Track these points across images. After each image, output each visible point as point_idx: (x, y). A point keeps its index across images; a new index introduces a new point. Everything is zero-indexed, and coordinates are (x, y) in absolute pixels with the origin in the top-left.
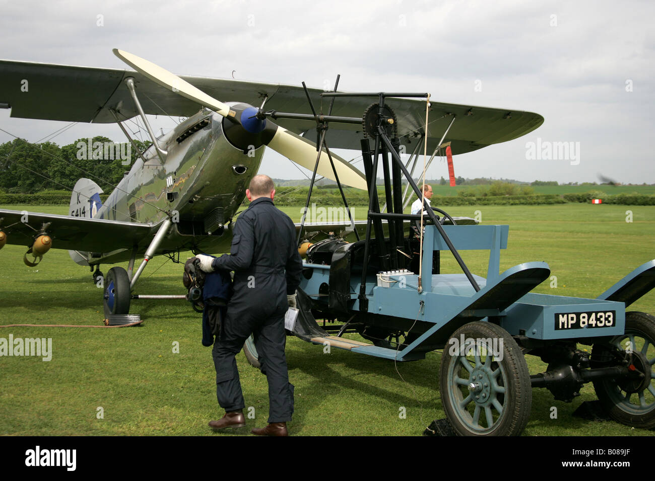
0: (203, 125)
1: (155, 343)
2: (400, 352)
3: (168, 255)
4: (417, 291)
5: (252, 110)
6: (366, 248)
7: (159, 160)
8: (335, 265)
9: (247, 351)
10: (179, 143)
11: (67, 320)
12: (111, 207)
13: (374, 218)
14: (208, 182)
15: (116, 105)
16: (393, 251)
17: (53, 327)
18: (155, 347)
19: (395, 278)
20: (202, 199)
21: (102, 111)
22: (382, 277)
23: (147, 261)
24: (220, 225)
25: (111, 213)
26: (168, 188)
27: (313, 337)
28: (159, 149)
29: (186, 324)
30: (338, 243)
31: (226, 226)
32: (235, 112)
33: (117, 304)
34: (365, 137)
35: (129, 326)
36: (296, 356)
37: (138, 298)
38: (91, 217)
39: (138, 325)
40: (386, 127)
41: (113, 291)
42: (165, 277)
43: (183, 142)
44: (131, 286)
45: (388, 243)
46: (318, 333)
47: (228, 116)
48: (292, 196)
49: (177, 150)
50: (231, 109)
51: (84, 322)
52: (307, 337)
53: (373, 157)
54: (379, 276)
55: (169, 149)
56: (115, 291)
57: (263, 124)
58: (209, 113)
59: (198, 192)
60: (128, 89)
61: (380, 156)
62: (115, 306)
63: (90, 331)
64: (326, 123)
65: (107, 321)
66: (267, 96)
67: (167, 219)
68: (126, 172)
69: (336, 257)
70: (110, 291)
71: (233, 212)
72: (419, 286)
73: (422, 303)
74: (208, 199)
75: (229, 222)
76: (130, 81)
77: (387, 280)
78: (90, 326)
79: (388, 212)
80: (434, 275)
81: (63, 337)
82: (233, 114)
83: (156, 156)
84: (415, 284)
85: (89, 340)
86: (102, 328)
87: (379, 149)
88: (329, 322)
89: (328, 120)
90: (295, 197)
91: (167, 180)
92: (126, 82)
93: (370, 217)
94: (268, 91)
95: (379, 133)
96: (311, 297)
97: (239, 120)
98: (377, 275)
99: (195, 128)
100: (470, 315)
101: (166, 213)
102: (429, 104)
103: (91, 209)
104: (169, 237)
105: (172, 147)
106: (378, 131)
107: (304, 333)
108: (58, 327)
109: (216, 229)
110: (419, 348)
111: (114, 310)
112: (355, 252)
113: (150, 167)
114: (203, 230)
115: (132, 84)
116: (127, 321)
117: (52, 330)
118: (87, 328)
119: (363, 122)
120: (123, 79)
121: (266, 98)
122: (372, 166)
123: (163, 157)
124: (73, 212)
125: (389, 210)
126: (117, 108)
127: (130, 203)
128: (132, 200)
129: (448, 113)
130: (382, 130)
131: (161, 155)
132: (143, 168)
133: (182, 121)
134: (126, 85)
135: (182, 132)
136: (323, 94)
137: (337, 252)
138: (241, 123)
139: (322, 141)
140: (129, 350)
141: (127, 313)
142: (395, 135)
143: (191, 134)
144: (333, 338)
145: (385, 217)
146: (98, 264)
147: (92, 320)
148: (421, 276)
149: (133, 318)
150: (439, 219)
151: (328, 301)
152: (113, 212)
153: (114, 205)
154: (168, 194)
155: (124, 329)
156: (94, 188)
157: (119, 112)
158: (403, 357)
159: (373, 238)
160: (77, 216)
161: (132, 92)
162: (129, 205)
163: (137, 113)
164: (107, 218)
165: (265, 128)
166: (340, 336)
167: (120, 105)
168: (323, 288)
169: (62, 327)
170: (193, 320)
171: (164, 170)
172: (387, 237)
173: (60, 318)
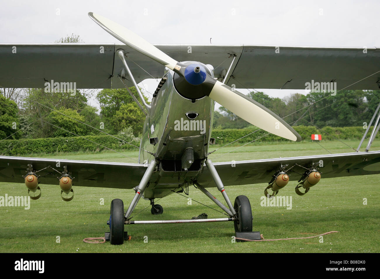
0: (163, 81)
14: (171, 128)
20: (171, 141)
23: (140, 194)
24: (190, 162)
26: (152, 134)
37: (134, 223)
47: (174, 69)
50: (178, 64)
58: (168, 71)
60: (119, 59)
66: (236, 56)
67: (153, 159)
74: (176, 141)
76: (121, 53)
82: (178, 68)
91: (151, 128)
92: (118, 53)
94: (236, 51)
99: (160, 85)
101: (152, 154)
105: (153, 102)
114: (181, 166)
115: (122, 55)
120: (115, 51)
134: (118, 56)
143: (159, 90)
154: (150, 139)
157: (125, 78)
161: (123, 61)
167: (123, 72)
171: (150, 121)
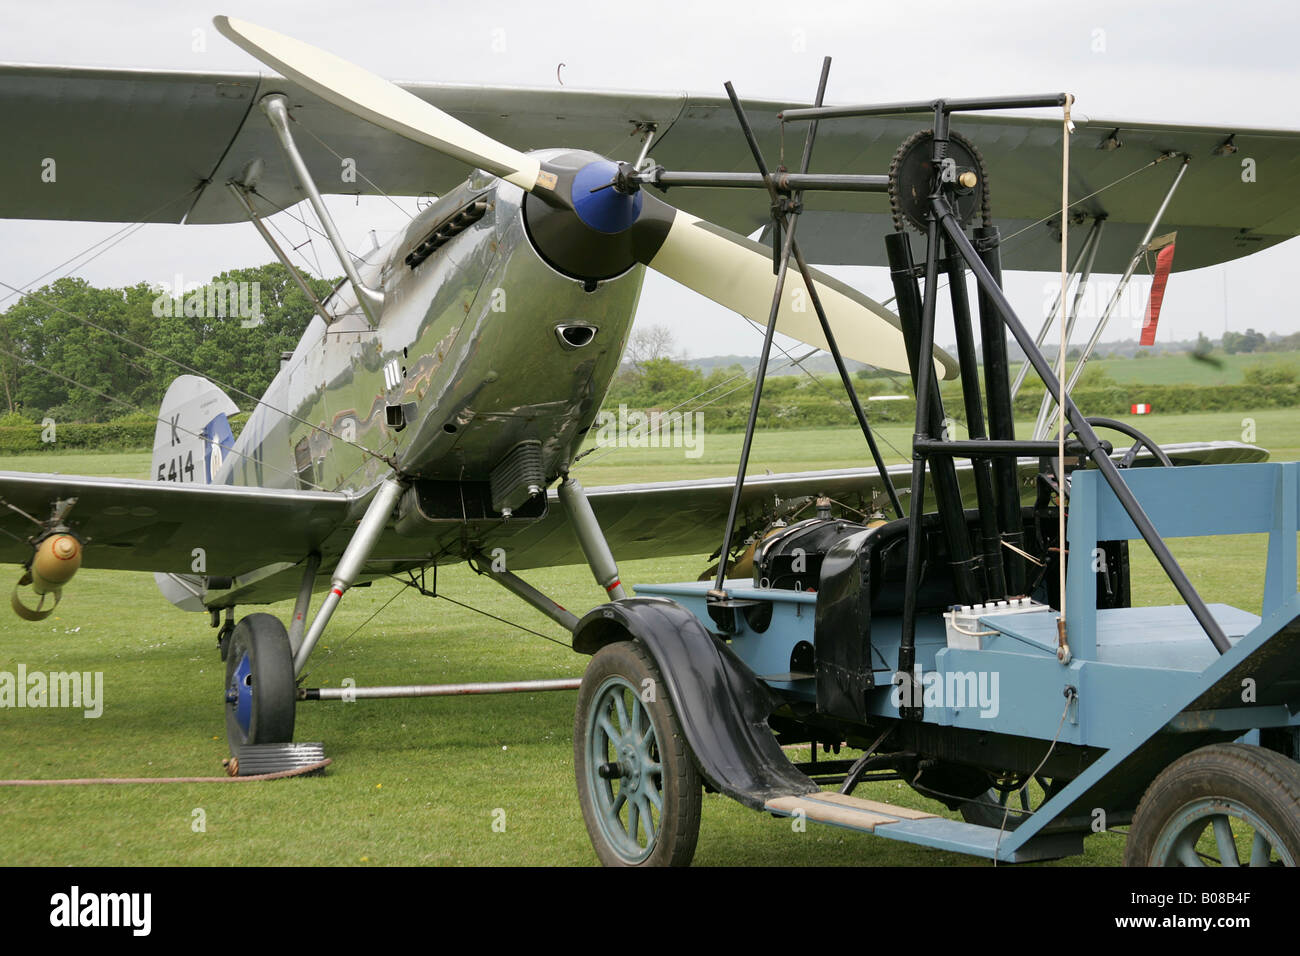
0: (473, 216)
1: (354, 823)
2: (1007, 834)
3: (405, 576)
4: (1056, 658)
5: (600, 167)
6: (912, 541)
7: (364, 317)
8: (830, 589)
9: (600, 837)
10: (412, 268)
11: (129, 765)
12: (251, 451)
13: (934, 455)
14: (492, 374)
15: (245, 172)
16: (987, 546)
17: (85, 786)
18: (356, 834)
19: (996, 624)
20: (477, 419)
21: (208, 188)
22: (958, 620)
23: (340, 594)
24: (533, 489)
25: (251, 468)
26: (389, 392)
27: (771, 796)
28: (361, 286)
29: (451, 764)
30: (842, 528)
31: (552, 492)
32: (555, 178)
33: (259, 717)
34: (897, 229)
35: (293, 776)
36: (742, 849)
37: (317, 697)
38: (209, 481)
39: (318, 772)
40: (957, 196)
41: (249, 682)
42: (416, 635)
43: (423, 264)
44: (298, 664)
45: (975, 524)
46: (787, 784)
47: (536, 186)
48: (789, 401)
49: (409, 286)
50: (543, 168)
51: (173, 768)
52: (756, 795)
53: (921, 281)
54: (950, 619)
55: (387, 287)
56: (253, 682)
57: (634, 205)
58: (488, 181)
59: (470, 400)
60: (271, 127)
61: (944, 279)
62: (253, 720)
63: (184, 793)
64: (797, 193)
65: (233, 762)
66: (654, 130)
67: (390, 478)
68: (285, 353)
69: (831, 567)
70: (242, 680)
71: (568, 449)
72: (1061, 646)
73: (1071, 692)
74: (495, 418)
75: (560, 480)
76: (277, 105)
77: (973, 630)
78: (186, 779)
79: (971, 437)
80: (1103, 611)
81: (107, 811)
82: (549, 183)
83: (356, 307)
84: (1050, 639)
85: (176, 819)
86: (219, 782)
87: (938, 261)
88: (827, 750)
89: (801, 187)
90: (798, 403)
91: (386, 370)
92: (266, 107)
93: (920, 453)
94: (655, 115)
95: (936, 215)
96: (768, 682)
97: (566, 198)
98: (945, 615)
99: (452, 225)
100: (1201, 726)
101: (387, 460)
102: (1070, 126)
103: (208, 458)
104: (399, 526)
105: (397, 282)
106: (932, 208)
107: (750, 783)
108: (101, 784)
109: (525, 500)
110: (1063, 824)
111: (252, 733)
112: (884, 552)
113: (343, 336)
114: (489, 503)
115: (282, 114)
116: (287, 761)
117: (81, 795)
118: (178, 785)
119: (890, 185)
120: (256, 99)
121: (651, 135)
122: (921, 308)
123: (373, 308)
124: (162, 467)
125: (975, 430)
126: (248, 182)
127: (296, 437)
128: (302, 431)
129: (1167, 153)
130: (945, 206)
131: (366, 301)
132: (325, 340)
133: (424, 208)
134: (267, 116)
135: (420, 238)
136: (786, 113)
137: (835, 554)
138: (573, 206)
139: (786, 244)
140: (283, 844)
141: (288, 738)
142: (984, 218)
143: (441, 243)
144: (829, 799)
145: (962, 451)
146: (231, 606)
147: (197, 762)
148: (1066, 616)
149: (304, 754)
150: (1109, 451)
151: (814, 692)
152: (256, 463)
153: (258, 445)
154: (387, 408)
155: (280, 783)
156: (215, 400)
157: (253, 190)
158: (1017, 851)
159: (931, 510)
160: (172, 477)
161: (282, 137)
162: (294, 445)
163: (300, 193)
164: (242, 480)
165: (640, 218)
166: (848, 792)
167: (255, 171)
168: (802, 656)
169: (110, 784)
170: (472, 753)
171: (376, 345)
172: (970, 507)
173: (109, 759)
